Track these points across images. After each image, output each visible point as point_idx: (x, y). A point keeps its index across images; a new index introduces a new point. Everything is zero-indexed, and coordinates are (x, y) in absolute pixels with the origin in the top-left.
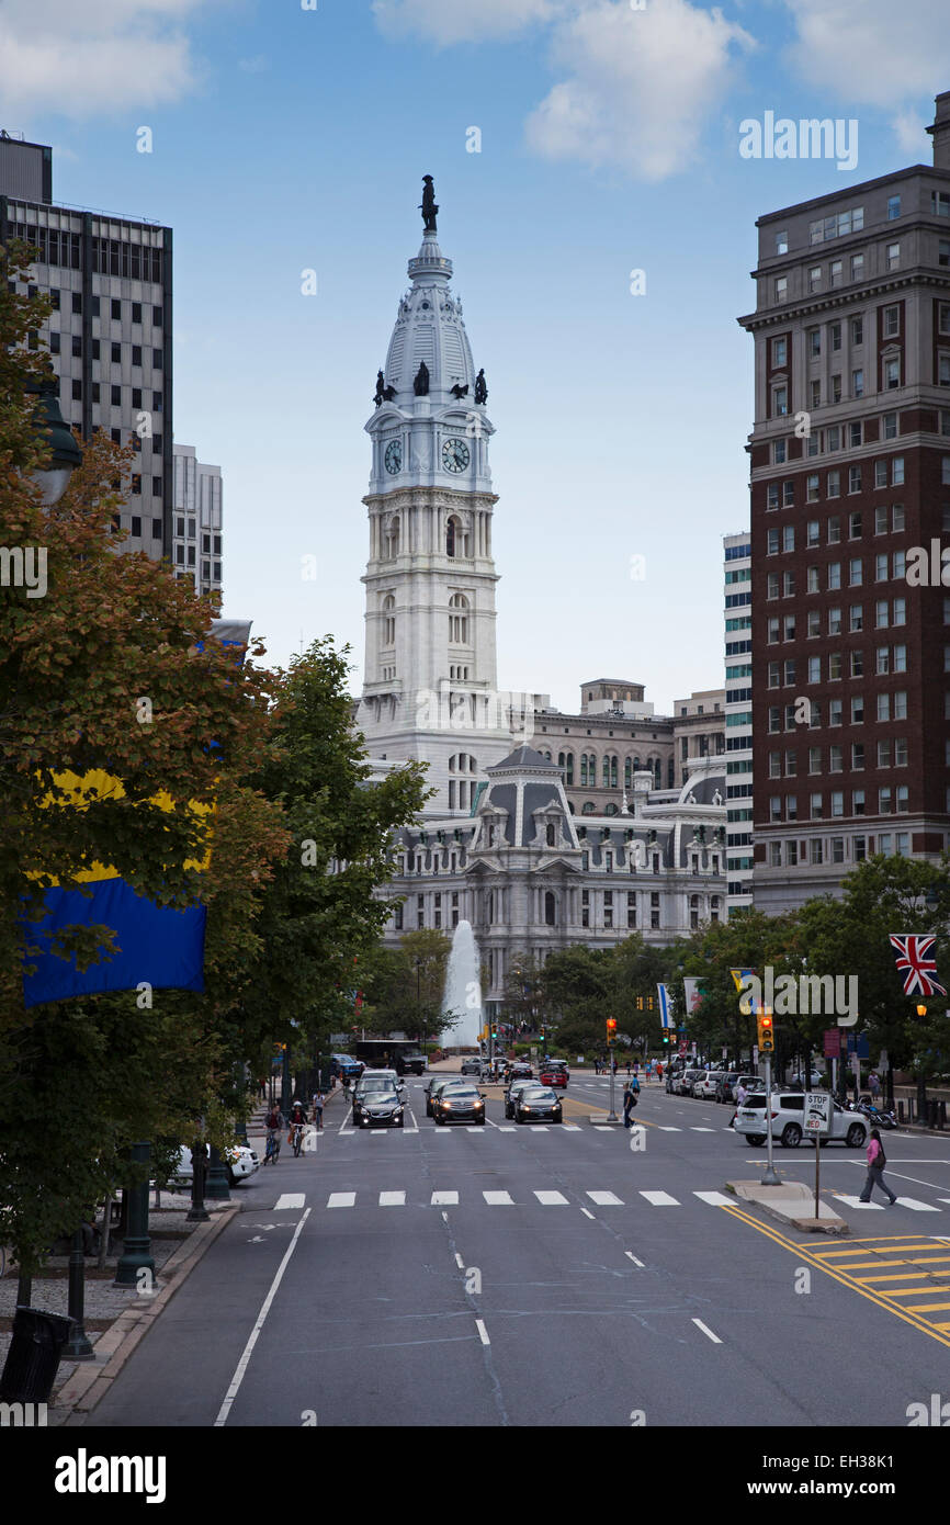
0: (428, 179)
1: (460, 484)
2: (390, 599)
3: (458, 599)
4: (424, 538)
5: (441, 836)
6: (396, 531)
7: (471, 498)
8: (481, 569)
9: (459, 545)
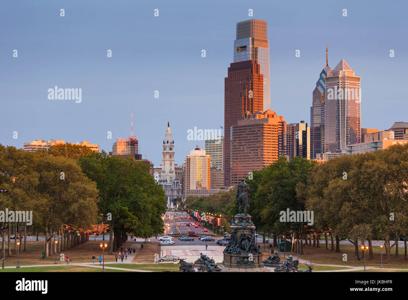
0: (168, 122)
1: (171, 151)
2: (164, 162)
3: (171, 162)
4: (168, 157)
5: (169, 186)
6: (165, 156)
7: (172, 153)
8: (173, 160)
9: (171, 157)
